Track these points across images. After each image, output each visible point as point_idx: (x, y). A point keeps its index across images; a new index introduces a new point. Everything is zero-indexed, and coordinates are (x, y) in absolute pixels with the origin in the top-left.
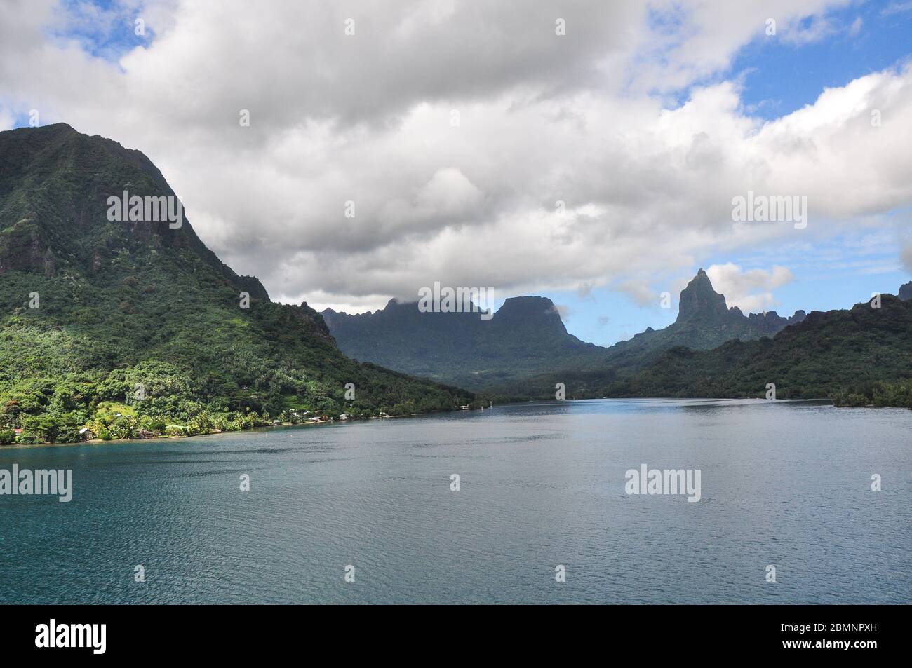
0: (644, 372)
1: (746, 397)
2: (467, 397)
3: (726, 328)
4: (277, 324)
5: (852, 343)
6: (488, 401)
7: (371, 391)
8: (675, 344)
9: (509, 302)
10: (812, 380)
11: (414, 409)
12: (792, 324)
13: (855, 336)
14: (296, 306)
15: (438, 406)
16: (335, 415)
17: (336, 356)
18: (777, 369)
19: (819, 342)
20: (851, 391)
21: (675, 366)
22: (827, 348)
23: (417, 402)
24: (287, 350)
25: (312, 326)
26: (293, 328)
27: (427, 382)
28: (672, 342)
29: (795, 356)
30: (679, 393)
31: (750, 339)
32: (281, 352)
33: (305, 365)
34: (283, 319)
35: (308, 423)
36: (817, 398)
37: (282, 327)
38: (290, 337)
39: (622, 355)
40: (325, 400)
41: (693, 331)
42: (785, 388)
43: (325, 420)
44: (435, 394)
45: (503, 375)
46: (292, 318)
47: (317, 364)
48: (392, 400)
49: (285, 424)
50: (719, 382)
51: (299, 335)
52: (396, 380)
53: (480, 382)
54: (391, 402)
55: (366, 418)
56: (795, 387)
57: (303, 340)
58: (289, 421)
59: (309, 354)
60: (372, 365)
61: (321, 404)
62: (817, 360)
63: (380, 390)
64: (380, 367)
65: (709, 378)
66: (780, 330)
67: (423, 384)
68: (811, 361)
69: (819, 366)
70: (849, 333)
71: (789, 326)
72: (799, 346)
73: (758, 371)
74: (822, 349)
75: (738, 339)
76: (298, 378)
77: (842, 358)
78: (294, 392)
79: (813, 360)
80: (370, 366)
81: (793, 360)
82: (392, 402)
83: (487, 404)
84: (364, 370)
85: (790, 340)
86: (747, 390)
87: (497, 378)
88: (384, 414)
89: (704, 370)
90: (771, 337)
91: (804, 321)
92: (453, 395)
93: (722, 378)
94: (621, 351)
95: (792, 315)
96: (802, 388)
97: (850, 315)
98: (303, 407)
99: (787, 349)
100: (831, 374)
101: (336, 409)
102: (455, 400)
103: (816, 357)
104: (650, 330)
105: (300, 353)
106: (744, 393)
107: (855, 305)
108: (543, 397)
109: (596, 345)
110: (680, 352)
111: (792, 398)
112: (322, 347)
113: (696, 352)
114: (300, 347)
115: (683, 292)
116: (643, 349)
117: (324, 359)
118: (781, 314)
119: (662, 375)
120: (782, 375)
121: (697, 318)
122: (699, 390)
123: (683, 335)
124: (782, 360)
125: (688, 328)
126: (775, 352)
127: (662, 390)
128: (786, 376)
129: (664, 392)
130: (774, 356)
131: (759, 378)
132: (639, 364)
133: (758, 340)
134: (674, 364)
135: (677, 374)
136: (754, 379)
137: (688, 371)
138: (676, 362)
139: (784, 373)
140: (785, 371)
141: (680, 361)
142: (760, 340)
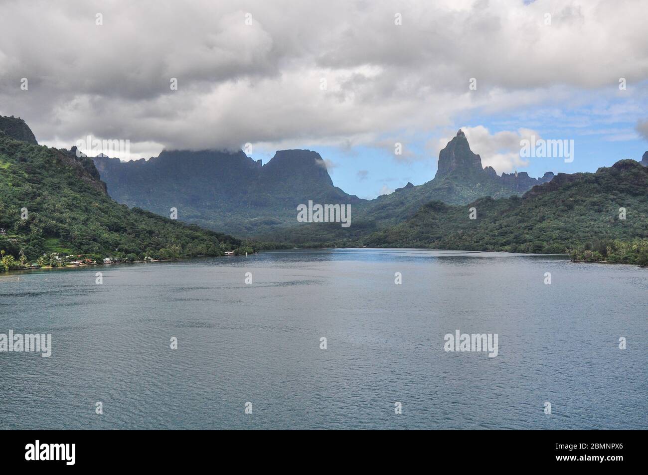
0: (401, 224)
1: (493, 250)
2: (233, 243)
3: (480, 186)
4: (43, 167)
5: (594, 204)
6: (254, 247)
7: (138, 236)
8: (432, 200)
9: (280, 154)
10: (554, 237)
11: (180, 254)
12: (539, 185)
13: (597, 197)
14: (65, 150)
15: (204, 252)
16: (98, 259)
17: (104, 201)
18: (523, 226)
19: (563, 201)
20: (588, 247)
21: (430, 220)
22: (570, 207)
23: (183, 247)
24: (51, 193)
25: (80, 170)
26: (60, 172)
27: (195, 228)
28: (430, 197)
29: (541, 215)
30: (433, 245)
31: (501, 196)
32: (45, 196)
33: (69, 209)
34: (48, 162)
35: (69, 266)
36: (558, 253)
37: (47, 171)
38: (55, 180)
39: (383, 207)
40: (89, 244)
41: (449, 188)
42: (529, 243)
43: (88, 263)
44: (202, 240)
45: (272, 223)
46: (59, 161)
47: (84, 208)
48: (158, 245)
49: (44, 267)
50: (469, 235)
51: (66, 179)
52: (164, 226)
53: (249, 229)
54: (157, 247)
55: (132, 262)
56: (537, 242)
57: (70, 184)
58: (49, 264)
59: (75, 198)
60: (142, 210)
61: (85, 247)
62: (560, 218)
63: (147, 235)
64: (149, 213)
65: (460, 232)
66: (528, 190)
67: (191, 230)
68: (554, 220)
69: (562, 224)
70: (592, 195)
71: (537, 186)
72: (545, 205)
73: (505, 227)
74: (566, 208)
75: (490, 197)
76: (61, 222)
77: (583, 217)
78: (57, 235)
79: (556, 218)
80: (140, 212)
81: (538, 218)
82: (159, 246)
83: (252, 250)
84: (133, 216)
85: (537, 199)
86: (495, 244)
87: (266, 226)
88: (149, 258)
89: (456, 224)
90: (521, 196)
91: (550, 183)
92: (220, 241)
93: (472, 232)
94: (382, 205)
95: (542, 176)
96: (545, 243)
97: (594, 178)
98: (66, 251)
99: (534, 207)
100: (572, 232)
101: (100, 253)
102: (221, 246)
103: (559, 216)
104: (410, 185)
105: (65, 197)
106: (491, 247)
107: (599, 169)
108: (306, 244)
109: (360, 198)
110: (435, 207)
111: (534, 252)
112: (90, 191)
113: (451, 207)
114: (66, 190)
115: (442, 151)
116: (402, 203)
117: (91, 203)
118: (531, 176)
119: (418, 228)
120: (527, 231)
121: (454, 175)
122: (451, 242)
123: (440, 191)
124: (529, 217)
125: (444, 184)
126: (522, 209)
127: (417, 241)
128: (530, 232)
129: (419, 243)
130: (521, 214)
131: (506, 233)
132: (398, 216)
133: (508, 198)
134: (429, 218)
135: (432, 227)
136: (501, 234)
137: (442, 224)
138: (432, 216)
139: (529, 229)
140: (530, 227)
141: (436, 215)
142: (510, 198)
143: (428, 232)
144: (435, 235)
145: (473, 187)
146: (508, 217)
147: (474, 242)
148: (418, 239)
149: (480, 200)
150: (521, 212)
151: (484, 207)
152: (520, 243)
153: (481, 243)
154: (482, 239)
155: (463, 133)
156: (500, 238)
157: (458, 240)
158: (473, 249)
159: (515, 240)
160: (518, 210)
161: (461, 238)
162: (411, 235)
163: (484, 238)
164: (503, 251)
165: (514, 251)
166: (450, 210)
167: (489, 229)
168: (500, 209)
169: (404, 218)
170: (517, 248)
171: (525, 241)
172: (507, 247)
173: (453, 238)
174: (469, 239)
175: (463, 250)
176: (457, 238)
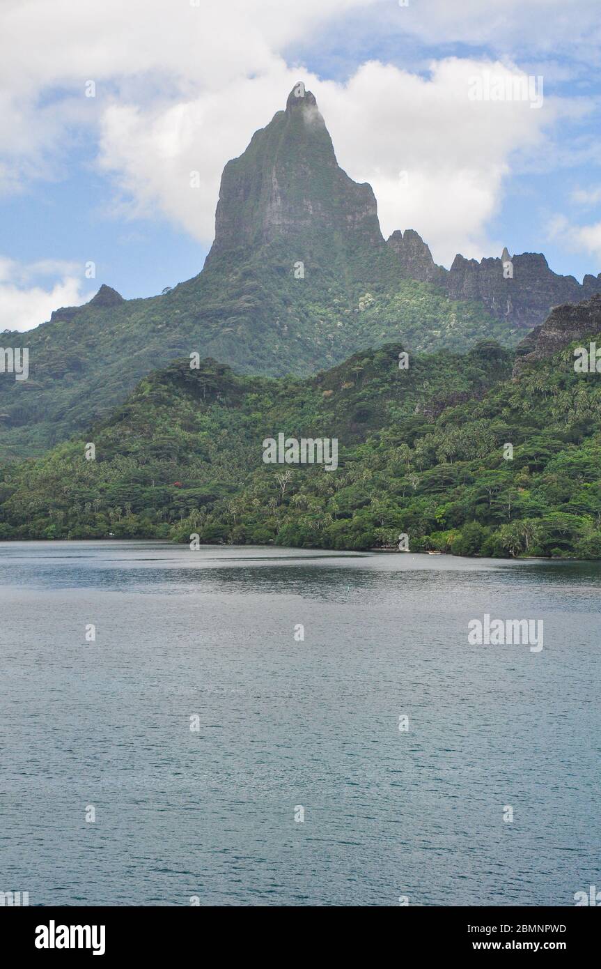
21: (177, 430)
31: (445, 345)
75: (399, 346)
104: (107, 297)
110: (196, 382)
113: (255, 384)
115: (231, 168)
116: (78, 366)
119: (132, 462)
120: (525, 477)
121: (274, 261)
122: (250, 518)
123: (221, 322)
124: (535, 425)
125: (239, 295)
126: (510, 395)
127: (123, 514)
128: (537, 478)
129: (131, 521)
130: (505, 411)
131: (448, 483)
132: (59, 418)
133: (467, 352)
134: (172, 424)
135: (183, 460)
136: (430, 487)
137: (219, 449)
138: (183, 418)
139: (533, 469)
140: (536, 462)
141: (198, 414)
142: (472, 353)
143: (164, 479)
144: (191, 491)
145: (346, 307)
146: (460, 424)
147: (333, 515)
148: (128, 505)
149: (360, 357)
150: (506, 405)
151: (376, 386)
152: (499, 521)
153: (356, 518)
154: (360, 506)
155: (309, 99)
156: (424, 501)
157: (275, 511)
158: (328, 545)
159: (480, 508)
160: (497, 398)
161: (287, 503)
162: (101, 491)
163: (368, 502)
164: (433, 549)
165: (473, 549)
166: (254, 396)
167: (389, 469)
168: (436, 392)
169: (82, 425)
170: (482, 537)
171: (517, 513)
172: (450, 536)
173: (256, 502)
174: (314, 503)
175: (293, 545)
176: (273, 500)
